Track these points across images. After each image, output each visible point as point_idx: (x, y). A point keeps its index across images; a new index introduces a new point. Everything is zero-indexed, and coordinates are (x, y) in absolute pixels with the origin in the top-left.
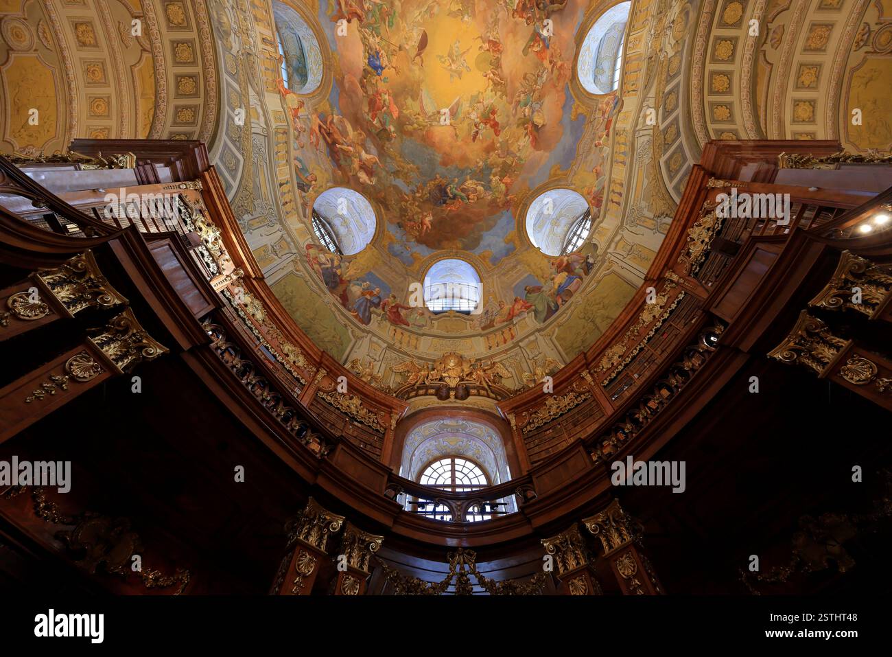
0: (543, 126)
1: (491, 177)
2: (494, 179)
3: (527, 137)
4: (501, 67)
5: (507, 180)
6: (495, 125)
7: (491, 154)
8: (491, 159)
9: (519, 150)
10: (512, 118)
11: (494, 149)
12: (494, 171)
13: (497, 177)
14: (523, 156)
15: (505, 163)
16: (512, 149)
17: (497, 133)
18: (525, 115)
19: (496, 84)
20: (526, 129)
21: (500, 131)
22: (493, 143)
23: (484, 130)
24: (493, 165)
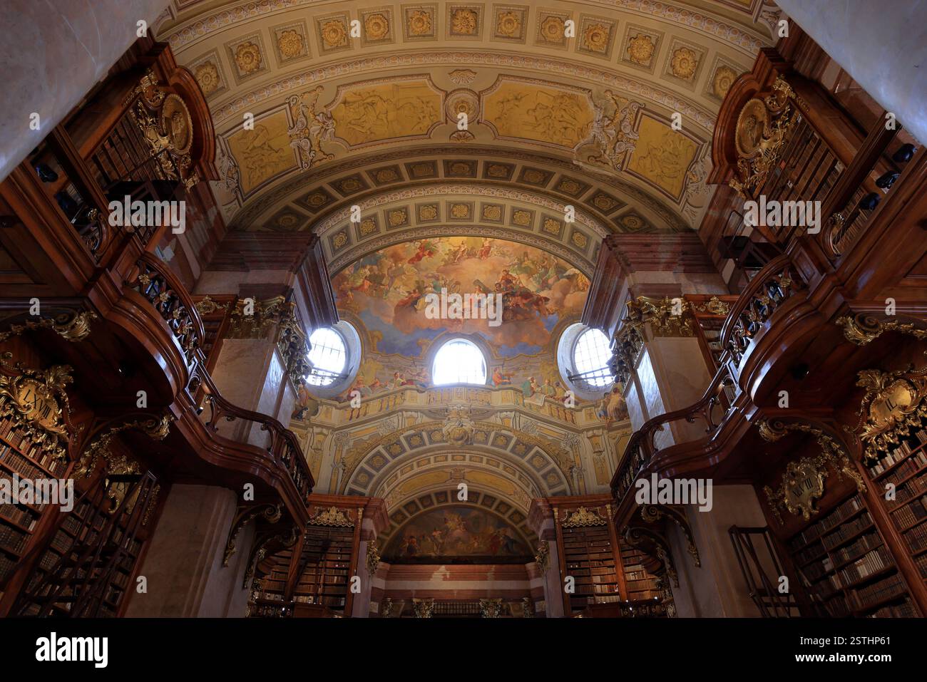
0: (416, 310)
1: (368, 267)
2: (367, 270)
3: (407, 294)
4: (468, 258)
5: (367, 283)
6: (419, 257)
7: (392, 260)
8: (386, 261)
9: (395, 289)
10: (424, 274)
11: (396, 262)
12: (375, 267)
13: (368, 273)
14: (389, 294)
15: (383, 276)
16: (396, 281)
17: (411, 261)
18: (426, 287)
19: (455, 253)
20: (414, 291)
21: (413, 263)
22: (401, 259)
23: (413, 248)
24: (381, 264)
